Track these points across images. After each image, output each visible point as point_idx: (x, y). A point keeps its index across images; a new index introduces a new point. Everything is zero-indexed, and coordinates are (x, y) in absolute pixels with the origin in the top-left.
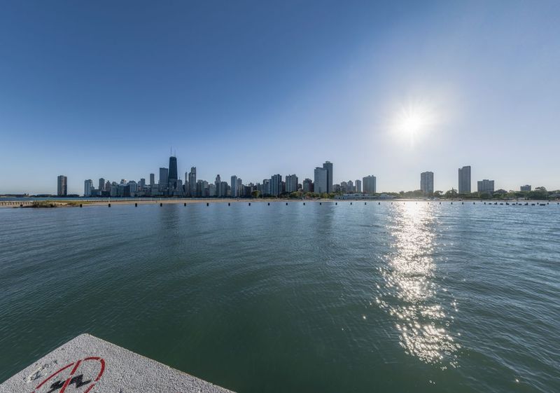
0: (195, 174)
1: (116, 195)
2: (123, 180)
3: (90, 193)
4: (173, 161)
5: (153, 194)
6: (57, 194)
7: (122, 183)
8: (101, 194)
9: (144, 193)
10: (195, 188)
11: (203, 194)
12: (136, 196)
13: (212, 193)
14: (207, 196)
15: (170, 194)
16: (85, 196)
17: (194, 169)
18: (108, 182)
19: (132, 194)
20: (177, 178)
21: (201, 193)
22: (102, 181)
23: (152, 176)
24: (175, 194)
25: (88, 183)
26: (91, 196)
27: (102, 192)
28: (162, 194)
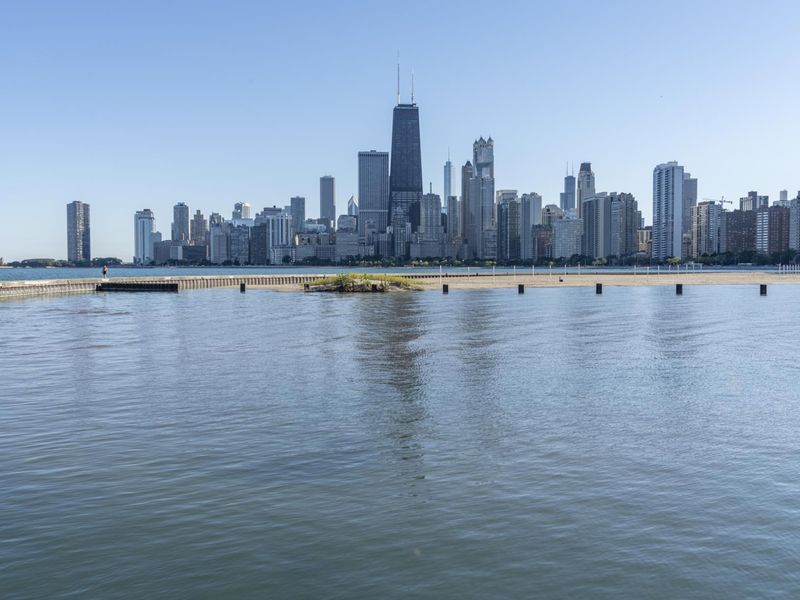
0: (490, 165)
1: (225, 259)
2: (239, 207)
3: (149, 254)
4: (406, 120)
5: (342, 251)
6: (65, 258)
7: (236, 215)
8: (180, 257)
9: (310, 252)
10: (491, 225)
11: (527, 252)
12: (286, 261)
13: (565, 243)
14: (544, 259)
15: (400, 251)
16: (136, 264)
17: (483, 147)
18: (199, 216)
19: (275, 255)
20: (421, 189)
21: (515, 245)
22: (181, 210)
23: (327, 185)
24: (415, 252)
25: (144, 217)
26: (152, 264)
27: (185, 248)
28: (371, 251)
